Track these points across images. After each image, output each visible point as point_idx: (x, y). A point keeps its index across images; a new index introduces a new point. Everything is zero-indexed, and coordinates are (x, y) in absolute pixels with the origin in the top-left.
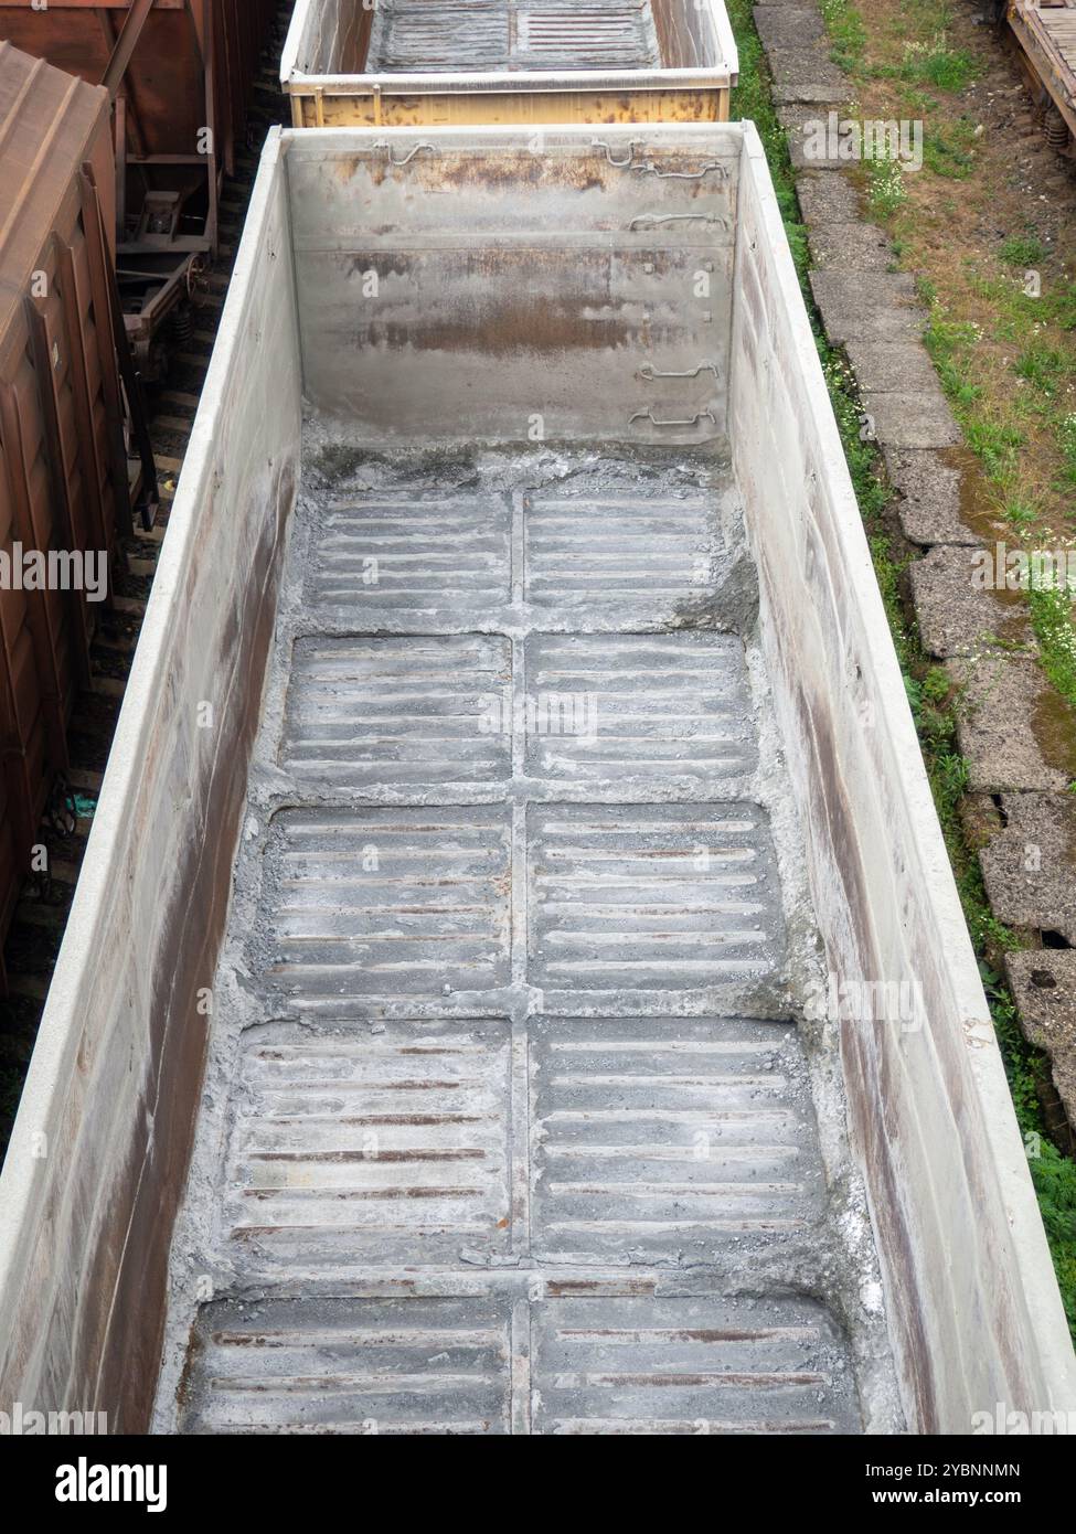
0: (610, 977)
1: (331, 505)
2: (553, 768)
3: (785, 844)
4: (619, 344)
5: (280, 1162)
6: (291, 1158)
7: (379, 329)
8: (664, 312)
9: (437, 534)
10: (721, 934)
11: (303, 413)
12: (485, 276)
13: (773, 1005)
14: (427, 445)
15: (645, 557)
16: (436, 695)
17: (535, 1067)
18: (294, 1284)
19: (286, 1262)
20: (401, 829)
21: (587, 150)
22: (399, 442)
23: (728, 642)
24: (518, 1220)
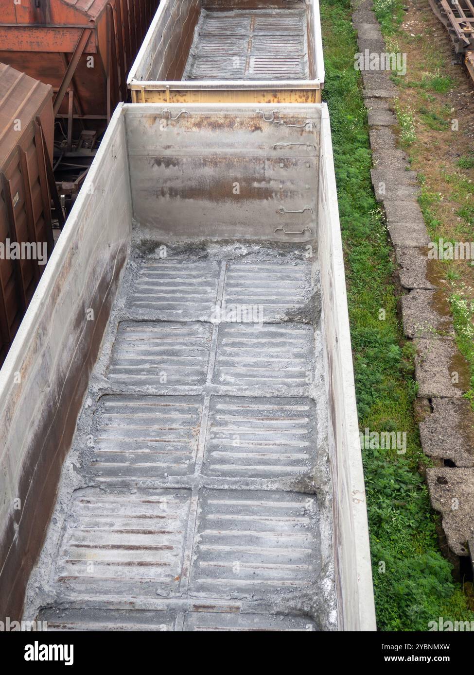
0: (238, 472)
1: (143, 265)
2: (224, 380)
3: (321, 416)
4: (269, 198)
5: (83, 548)
6: (88, 546)
7: (165, 190)
8: (289, 185)
9: (187, 278)
10: (289, 455)
11: (133, 225)
12: (211, 168)
13: (307, 486)
14: (186, 240)
15: (276, 290)
16: (177, 347)
17: (200, 510)
18: (82, 602)
19: (80, 592)
20: (155, 405)
21: (254, 114)
22: (175, 239)
23: (308, 328)
24: (184, 577)
